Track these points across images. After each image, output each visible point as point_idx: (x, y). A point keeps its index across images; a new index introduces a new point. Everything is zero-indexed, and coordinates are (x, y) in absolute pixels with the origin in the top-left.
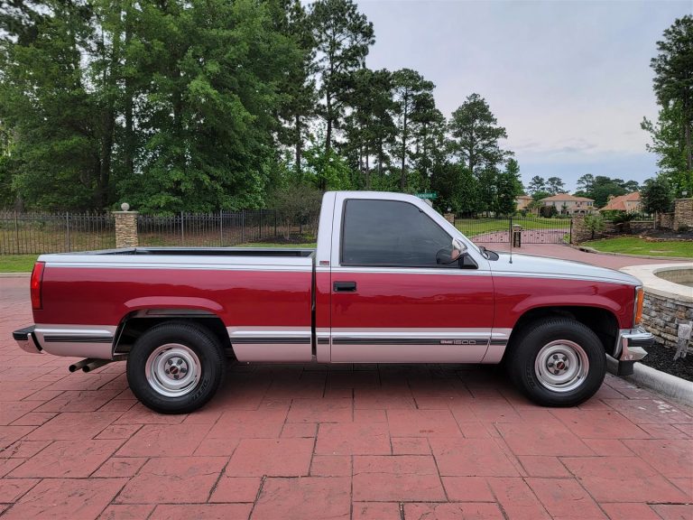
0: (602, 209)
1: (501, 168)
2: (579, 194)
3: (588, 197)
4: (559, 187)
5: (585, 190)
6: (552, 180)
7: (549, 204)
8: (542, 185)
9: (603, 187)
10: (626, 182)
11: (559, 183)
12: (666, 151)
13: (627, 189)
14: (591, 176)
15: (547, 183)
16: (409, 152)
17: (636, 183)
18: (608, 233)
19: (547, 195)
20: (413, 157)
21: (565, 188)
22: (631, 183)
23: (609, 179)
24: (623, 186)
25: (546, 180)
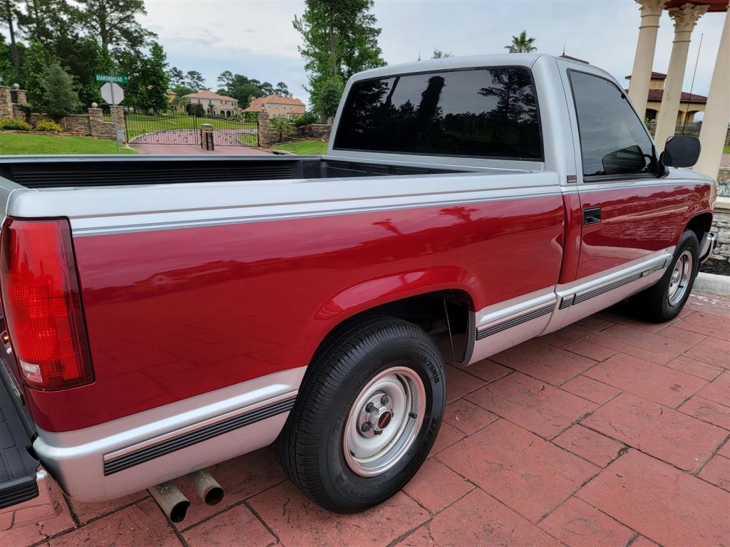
0: (246, 110)
1: (146, 52)
2: (221, 92)
3: (230, 96)
4: (200, 83)
5: (226, 89)
6: (192, 73)
7: (194, 102)
8: (182, 78)
9: (242, 87)
10: (262, 83)
11: (199, 78)
12: (314, 55)
13: (263, 90)
14: (230, 74)
15: (187, 77)
16: (18, 13)
17: (270, 85)
18: (292, 136)
19: (188, 92)
20: (23, 20)
21: (206, 84)
22: (266, 85)
23: (246, 79)
24: (260, 87)
25: (184, 74)
